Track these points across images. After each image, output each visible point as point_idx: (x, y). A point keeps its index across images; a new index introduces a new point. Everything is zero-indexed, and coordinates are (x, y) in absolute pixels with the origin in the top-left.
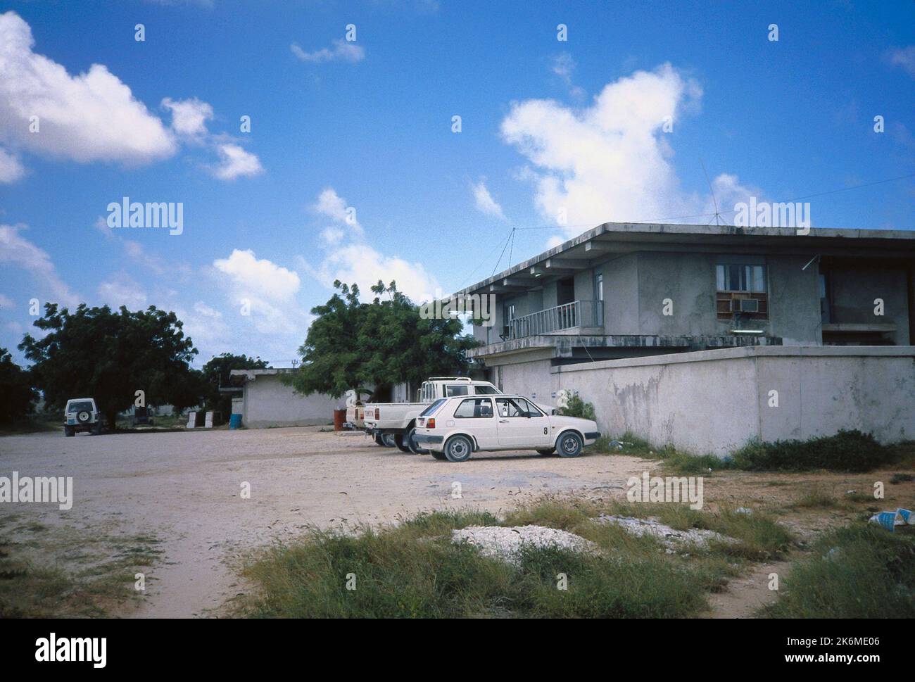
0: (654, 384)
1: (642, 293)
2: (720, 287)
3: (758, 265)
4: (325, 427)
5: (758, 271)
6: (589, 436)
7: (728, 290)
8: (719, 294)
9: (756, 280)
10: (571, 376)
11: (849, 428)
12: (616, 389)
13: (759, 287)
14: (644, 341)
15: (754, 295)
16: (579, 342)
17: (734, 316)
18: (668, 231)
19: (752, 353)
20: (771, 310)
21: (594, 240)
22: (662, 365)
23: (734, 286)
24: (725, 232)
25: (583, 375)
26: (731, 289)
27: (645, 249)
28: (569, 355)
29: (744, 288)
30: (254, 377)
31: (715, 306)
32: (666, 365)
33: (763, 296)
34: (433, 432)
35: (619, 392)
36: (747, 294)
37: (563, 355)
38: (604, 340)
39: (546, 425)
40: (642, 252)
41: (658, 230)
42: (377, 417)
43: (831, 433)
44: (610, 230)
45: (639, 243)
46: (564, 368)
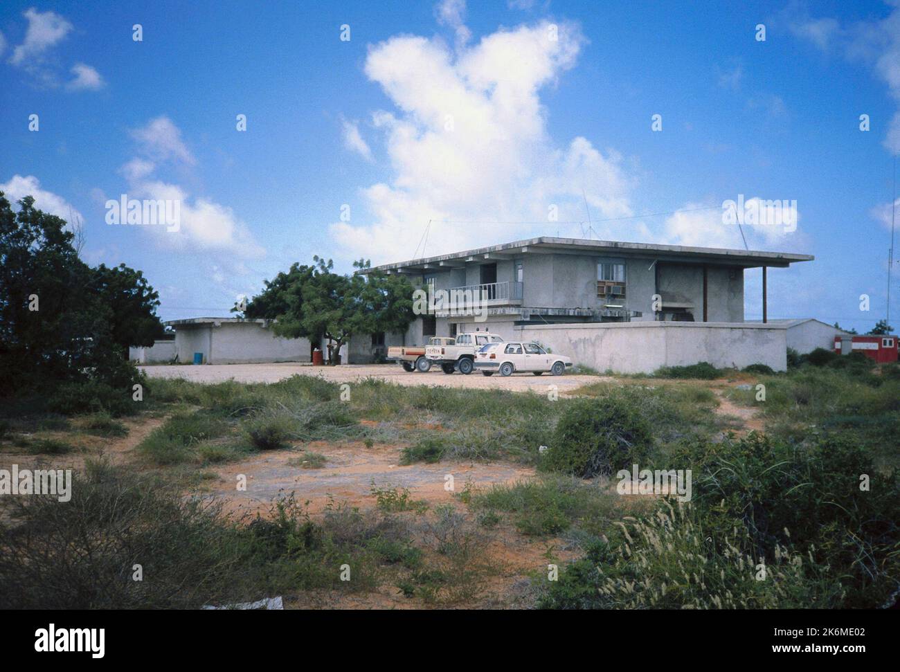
0: (599, 338)
1: (555, 280)
2: (599, 278)
3: (620, 264)
4: (305, 364)
5: (621, 268)
6: (567, 365)
7: (604, 280)
8: (599, 282)
9: (619, 274)
10: (532, 332)
11: (703, 361)
12: (570, 341)
13: (620, 278)
14: (569, 312)
15: (618, 283)
16: (533, 311)
17: (606, 297)
18: (577, 244)
19: (663, 325)
20: (628, 293)
21: (530, 246)
22: (606, 328)
23: (607, 278)
24: (608, 245)
25: (543, 332)
26: (605, 279)
27: (558, 252)
28: (528, 319)
29: (613, 279)
30: (220, 324)
31: (596, 290)
32: (608, 328)
33: (623, 284)
34: (494, 361)
35: (572, 342)
36: (614, 283)
37: (525, 320)
38: (547, 311)
39: (547, 359)
40: (556, 254)
41: (571, 243)
42: (443, 353)
43: (695, 363)
44: (545, 242)
45: (556, 249)
46: (526, 327)
